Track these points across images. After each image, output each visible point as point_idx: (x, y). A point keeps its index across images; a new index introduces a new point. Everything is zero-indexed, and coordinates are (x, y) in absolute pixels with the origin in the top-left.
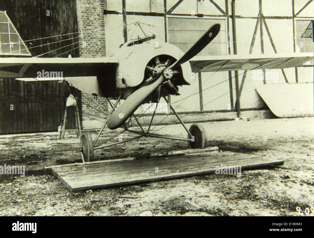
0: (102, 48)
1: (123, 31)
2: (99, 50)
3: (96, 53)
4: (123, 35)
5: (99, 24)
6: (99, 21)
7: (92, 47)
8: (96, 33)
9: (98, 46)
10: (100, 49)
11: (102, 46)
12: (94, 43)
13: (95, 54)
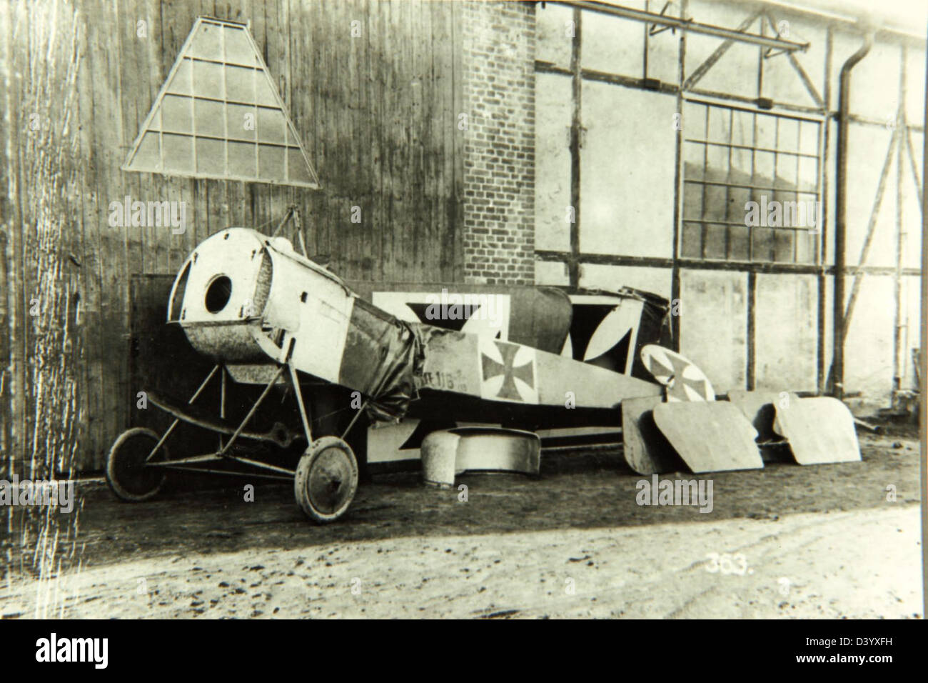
0: (525, 182)
1: (569, 131)
2: (515, 186)
3: (509, 197)
4: (568, 144)
5: (521, 99)
6: (521, 89)
7: (498, 175)
8: (511, 130)
9: (516, 173)
10: (519, 184)
11: (525, 174)
12: (504, 161)
13: (505, 200)
